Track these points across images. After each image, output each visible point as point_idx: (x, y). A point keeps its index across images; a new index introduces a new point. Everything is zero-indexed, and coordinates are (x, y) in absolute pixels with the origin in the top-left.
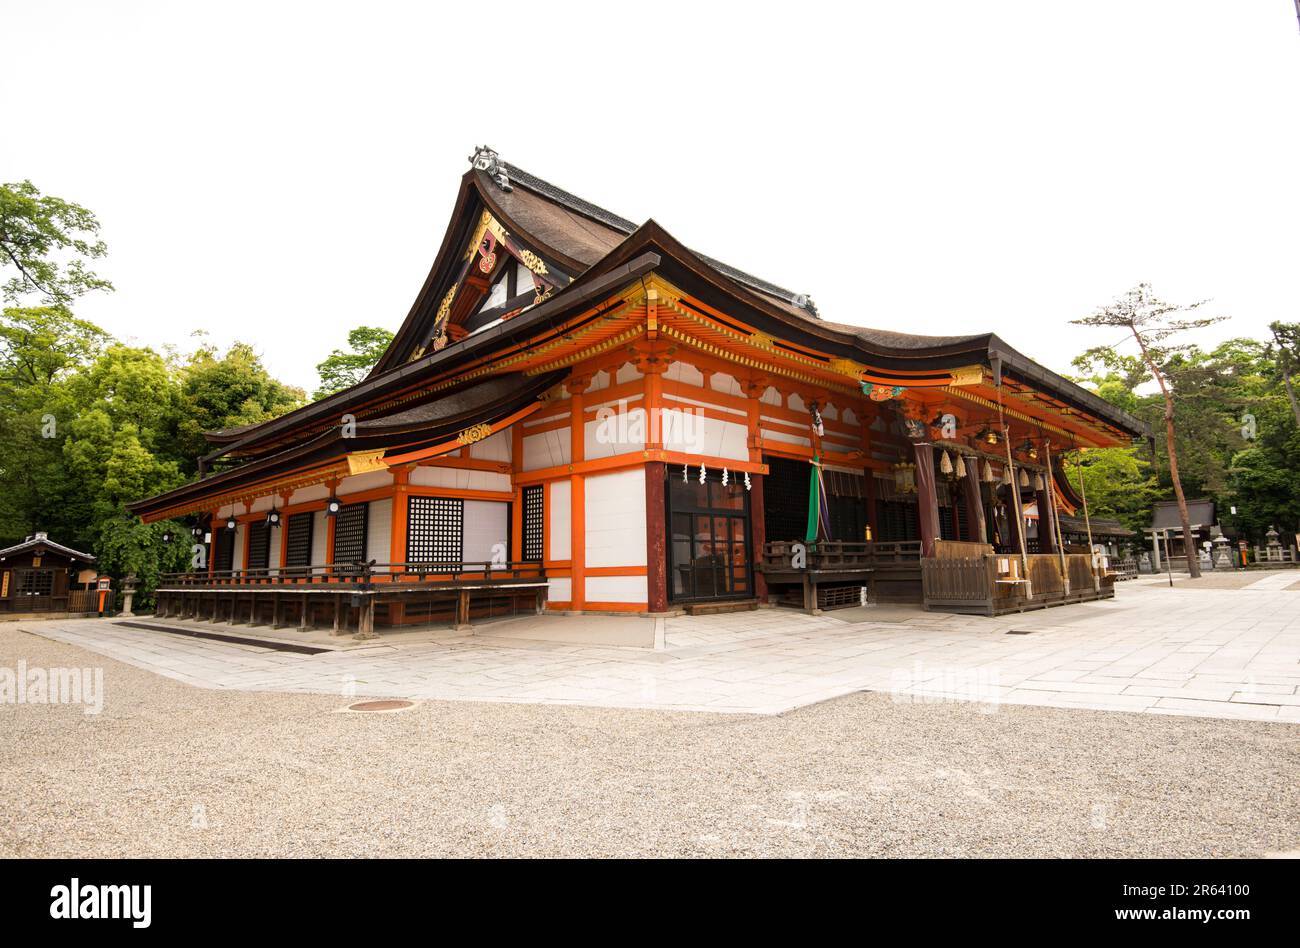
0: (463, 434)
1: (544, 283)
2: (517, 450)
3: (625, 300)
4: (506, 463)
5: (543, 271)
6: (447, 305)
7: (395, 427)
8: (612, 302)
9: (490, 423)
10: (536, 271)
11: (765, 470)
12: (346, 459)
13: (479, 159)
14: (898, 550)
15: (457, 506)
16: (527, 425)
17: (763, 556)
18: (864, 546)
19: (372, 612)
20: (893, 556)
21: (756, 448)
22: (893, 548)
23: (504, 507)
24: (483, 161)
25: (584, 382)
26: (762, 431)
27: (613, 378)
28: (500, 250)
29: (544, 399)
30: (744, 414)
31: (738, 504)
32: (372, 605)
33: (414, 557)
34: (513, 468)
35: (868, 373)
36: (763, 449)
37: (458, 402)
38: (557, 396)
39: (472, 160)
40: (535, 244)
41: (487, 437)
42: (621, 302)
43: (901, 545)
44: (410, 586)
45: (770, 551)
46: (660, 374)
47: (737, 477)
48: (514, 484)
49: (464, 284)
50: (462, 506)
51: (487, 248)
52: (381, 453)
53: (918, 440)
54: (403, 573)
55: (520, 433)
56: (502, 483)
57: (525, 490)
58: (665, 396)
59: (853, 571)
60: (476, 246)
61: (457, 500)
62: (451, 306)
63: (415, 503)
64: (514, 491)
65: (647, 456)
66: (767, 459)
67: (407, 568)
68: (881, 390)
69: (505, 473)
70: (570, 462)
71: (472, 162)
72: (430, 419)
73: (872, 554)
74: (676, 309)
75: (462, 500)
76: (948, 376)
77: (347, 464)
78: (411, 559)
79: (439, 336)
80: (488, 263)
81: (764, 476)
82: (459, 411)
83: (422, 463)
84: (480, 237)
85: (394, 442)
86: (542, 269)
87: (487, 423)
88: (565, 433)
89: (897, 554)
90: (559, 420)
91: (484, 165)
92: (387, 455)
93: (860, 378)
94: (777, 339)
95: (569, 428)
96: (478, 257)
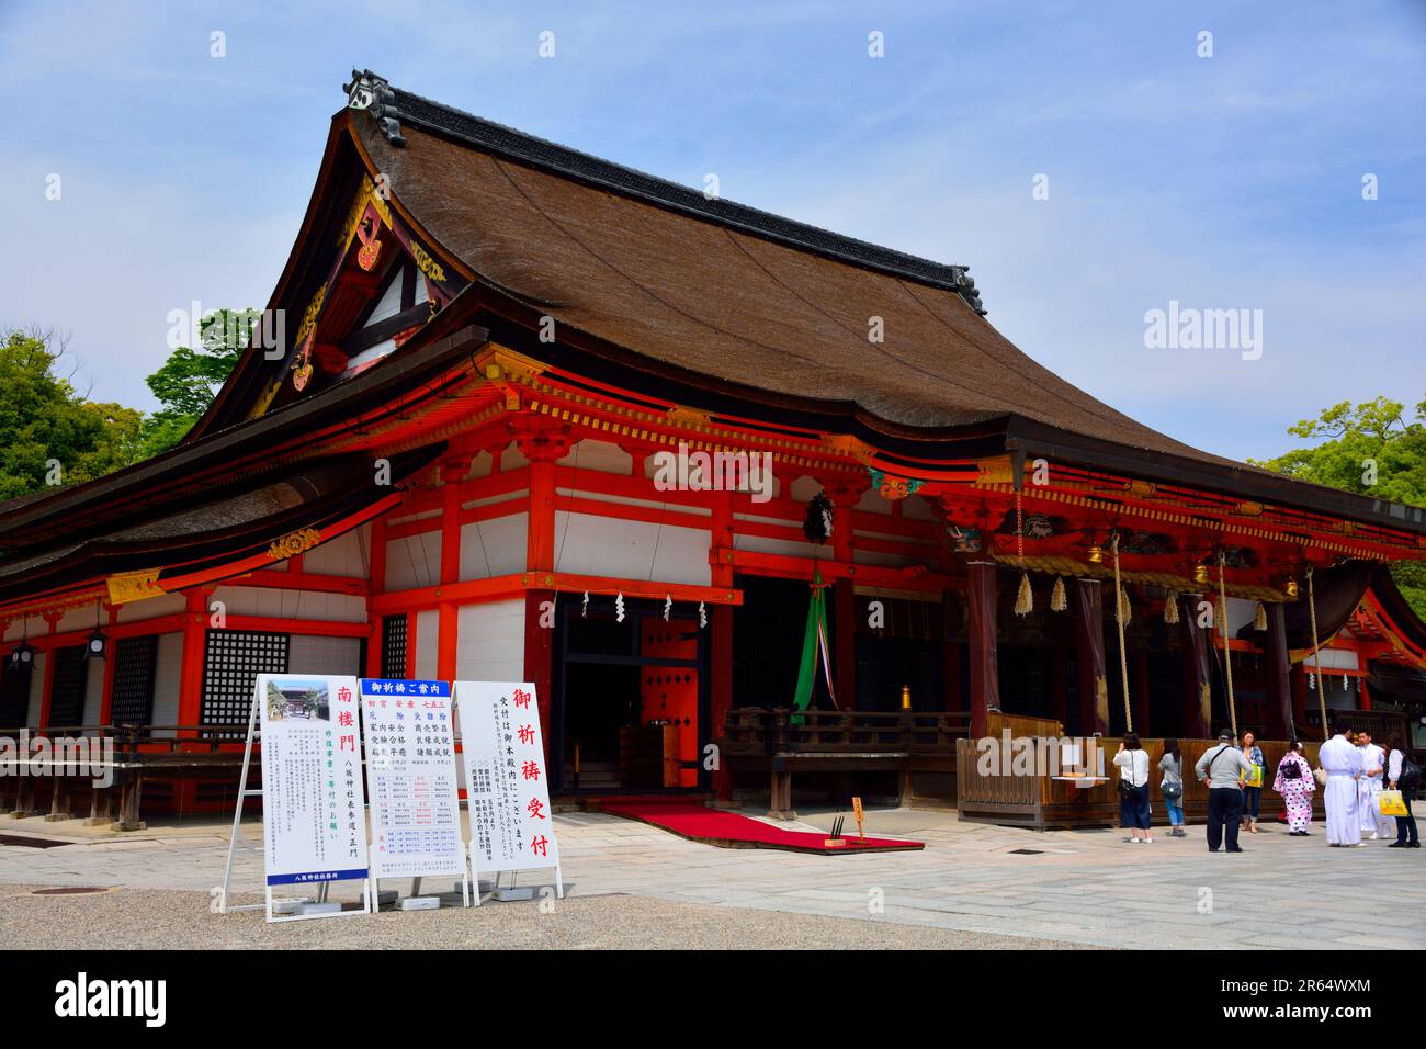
0: (277, 543)
1: (441, 296)
2: (378, 561)
3: (468, 373)
4: (359, 579)
5: (441, 277)
6: (313, 317)
7: (171, 538)
8: (451, 376)
9: (317, 528)
10: (432, 275)
11: (735, 598)
12: (104, 583)
13: (358, 89)
14: (942, 725)
15: (280, 643)
16: (392, 522)
17: (726, 729)
18: (897, 719)
19: (138, 794)
20: (935, 734)
21: (722, 566)
22: (935, 722)
23: (356, 645)
24: (364, 93)
25: (459, 464)
26: (735, 536)
27: (497, 461)
28: (384, 235)
29: (406, 488)
30: (707, 512)
31: (689, 650)
32: (139, 782)
33: (211, 717)
34: (371, 585)
35: (879, 456)
36: (735, 567)
37: (268, 500)
38: (428, 483)
39: (347, 89)
40: (425, 238)
41: (313, 547)
42: (463, 376)
43: (946, 718)
44: (195, 758)
45: (737, 722)
46: (552, 461)
47: (685, 609)
48: (369, 609)
49: (337, 282)
50: (287, 643)
51: (368, 231)
52: (154, 574)
53: (972, 556)
54: (194, 740)
55: (383, 537)
56: (351, 608)
57: (387, 620)
58: (561, 491)
59: (864, 755)
60: (355, 228)
61: (280, 635)
62: (319, 319)
63: (216, 640)
64: (370, 621)
65: (529, 582)
66: (742, 580)
67: (201, 733)
68: (894, 483)
69: (356, 594)
70: (439, 583)
71: (349, 93)
72: (224, 526)
73: (908, 730)
74: (535, 386)
75: (288, 636)
76: (975, 468)
77: (107, 589)
78: (207, 720)
79: (301, 364)
80: (369, 255)
81: (735, 608)
82: (267, 513)
83: (223, 581)
84: (360, 214)
85: (174, 559)
86: (440, 276)
87: (314, 528)
88: (434, 539)
89: (940, 730)
90: (428, 519)
91: (364, 100)
92: (162, 576)
93: (868, 462)
94: (713, 415)
95: (440, 532)
96: (357, 244)
